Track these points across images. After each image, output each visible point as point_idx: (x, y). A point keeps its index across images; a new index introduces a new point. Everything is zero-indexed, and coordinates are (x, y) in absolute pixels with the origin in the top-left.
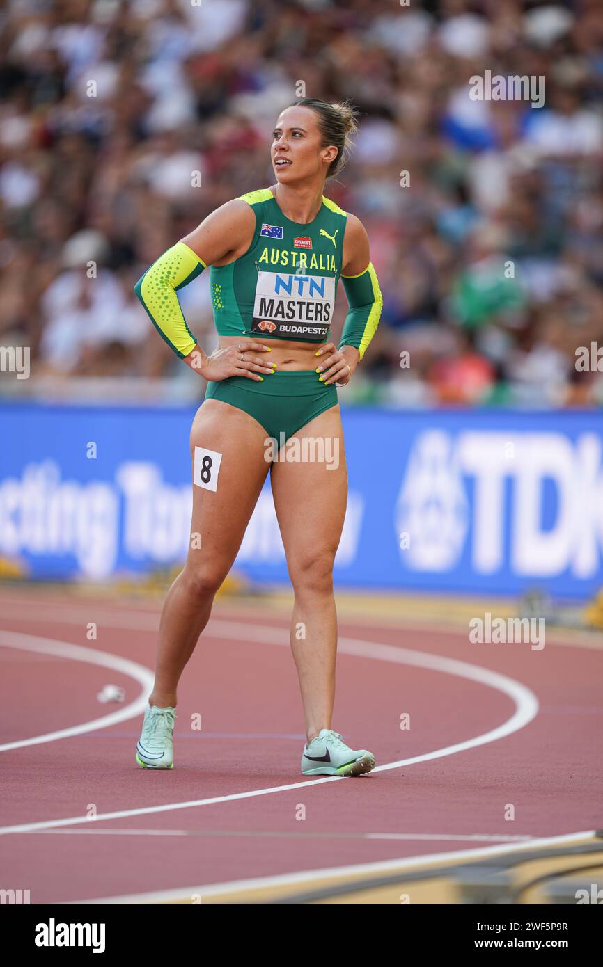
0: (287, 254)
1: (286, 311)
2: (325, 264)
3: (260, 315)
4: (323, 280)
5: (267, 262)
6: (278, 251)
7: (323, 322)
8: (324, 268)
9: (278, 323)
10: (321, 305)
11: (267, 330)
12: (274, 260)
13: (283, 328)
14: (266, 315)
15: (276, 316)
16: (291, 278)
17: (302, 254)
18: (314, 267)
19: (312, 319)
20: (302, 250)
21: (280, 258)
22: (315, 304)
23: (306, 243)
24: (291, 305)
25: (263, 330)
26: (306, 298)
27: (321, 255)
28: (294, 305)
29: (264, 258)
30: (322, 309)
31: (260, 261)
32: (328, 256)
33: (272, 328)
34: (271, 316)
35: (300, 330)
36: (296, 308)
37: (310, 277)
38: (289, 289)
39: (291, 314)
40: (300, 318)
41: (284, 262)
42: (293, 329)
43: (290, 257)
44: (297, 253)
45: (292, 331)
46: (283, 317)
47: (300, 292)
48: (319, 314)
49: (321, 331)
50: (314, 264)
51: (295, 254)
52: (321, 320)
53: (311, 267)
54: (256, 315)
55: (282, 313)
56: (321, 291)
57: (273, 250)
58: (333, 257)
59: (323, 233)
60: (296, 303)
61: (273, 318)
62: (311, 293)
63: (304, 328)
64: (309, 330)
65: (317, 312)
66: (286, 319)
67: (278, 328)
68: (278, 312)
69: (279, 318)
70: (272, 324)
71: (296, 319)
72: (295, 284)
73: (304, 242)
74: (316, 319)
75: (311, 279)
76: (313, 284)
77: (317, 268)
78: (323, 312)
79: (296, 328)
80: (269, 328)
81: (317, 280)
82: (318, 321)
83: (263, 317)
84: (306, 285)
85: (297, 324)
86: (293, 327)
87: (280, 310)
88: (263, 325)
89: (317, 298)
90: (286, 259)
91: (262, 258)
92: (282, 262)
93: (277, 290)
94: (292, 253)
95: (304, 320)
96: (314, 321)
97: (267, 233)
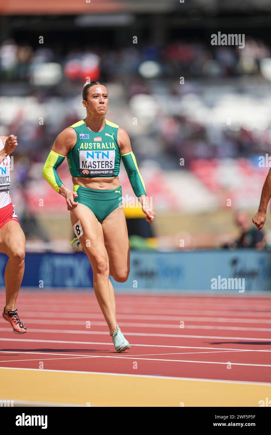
0: (92, 144)
1: (92, 165)
2: (109, 146)
3: (83, 167)
4: (108, 152)
5: (83, 148)
6: (87, 144)
7: (109, 168)
8: (109, 148)
9: (90, 171)
10: (108, 162)
11: (86, 173)
12: (86, 147)
13: (92, 172)
14: (85, 167)
15: (88, 168)
16: (93, 152)
17: (98, 144)
18: (104, 148)
19: (104, 168)
20: (98, 142)
21: (89, 146)
22: (105, 162)
23: (99, 139)
24: (94, 163)
25: (84, 174)
26: (101, 159)
27: (106, 143)
28: (96, 163)
29: (82, 147)
30: (108, 164)
31: (80, 148)
32: (110, 143)
33: (88, 172)
34: (86, 168)
35: (99, 172)
36: (97, 164)
37: (102, 151)
38: (93, 157)
39: (94, 167)
40: (99, 168)
41: (90, 147)
42: (96, 172)
43: (93, 145)
44: (96, 144)
45: (96, 173)
46: (91, 168)
47: (98, 157)
48: (107, 166)
49: (109, 172)
50: (103, 147)
51: (94, 144)
52: (108, 167)
53: (102, 148)
54: (81, 167)
55: (91, 166)
56: (108, 157)
57: (85, 143)
58: (113, 143)
59: (107, 134)
60: (96, 162)
61: (87, 169)
62: (103, 158)
63: (101, 171)
64: (103, 172)
65: (106, 165)
66: (93, 169)
67: (90, 172)
68: (89, 166)
69: (90, 168)
70: (88, 171)
71: (97, 168)
72: (95, 155)
73: (98, 139)
74: (106, 167)
75: (102, 152)
76: (103, 154)
77: (105, 148)
78: (109, 165)
79: (97, 172)
80: (87, 173)
81: (106, 152)
82: (107, 168)
83: (84, 168)
84: (100, 155)
85: (98, 170)
86: (96, 171)
87: (90, 165)
88: (84, 171)
89: (105, 159)
90: (91, 146)
91: (81, 147)
92: (89, 148)
93: (88, 157)
94: (94, 143)
95: (100, 168)
96: (105, 169)
97: (82, 137)
